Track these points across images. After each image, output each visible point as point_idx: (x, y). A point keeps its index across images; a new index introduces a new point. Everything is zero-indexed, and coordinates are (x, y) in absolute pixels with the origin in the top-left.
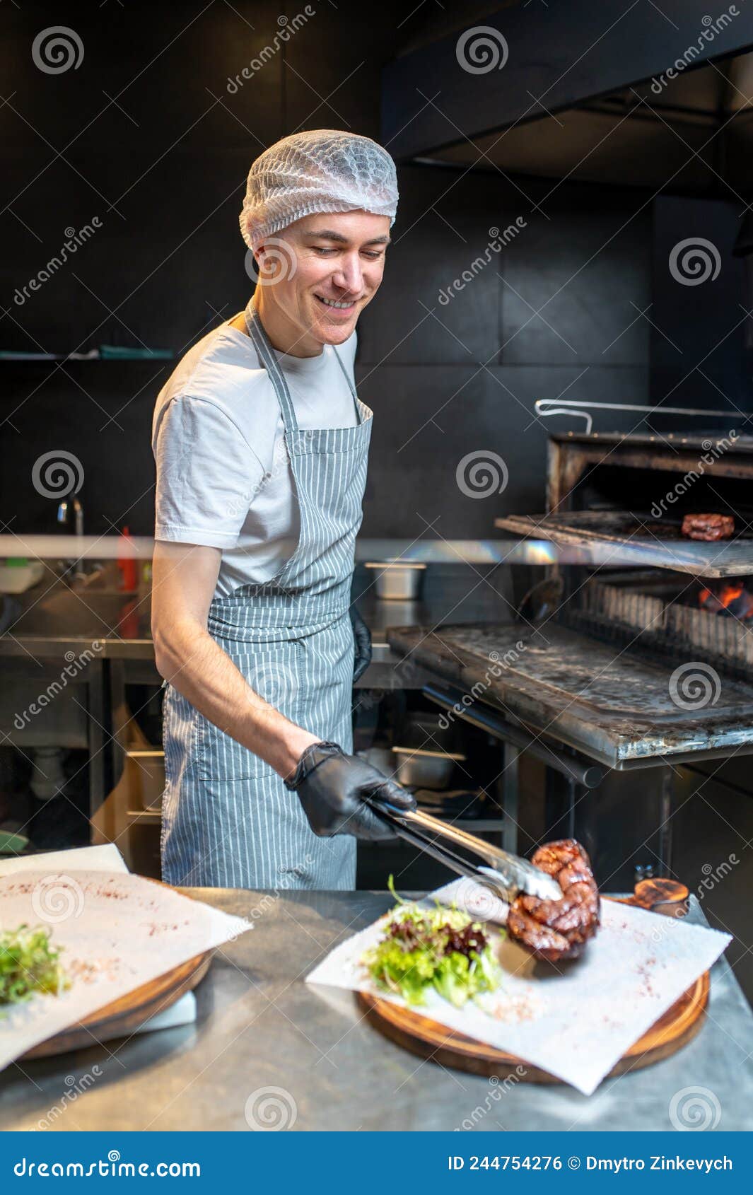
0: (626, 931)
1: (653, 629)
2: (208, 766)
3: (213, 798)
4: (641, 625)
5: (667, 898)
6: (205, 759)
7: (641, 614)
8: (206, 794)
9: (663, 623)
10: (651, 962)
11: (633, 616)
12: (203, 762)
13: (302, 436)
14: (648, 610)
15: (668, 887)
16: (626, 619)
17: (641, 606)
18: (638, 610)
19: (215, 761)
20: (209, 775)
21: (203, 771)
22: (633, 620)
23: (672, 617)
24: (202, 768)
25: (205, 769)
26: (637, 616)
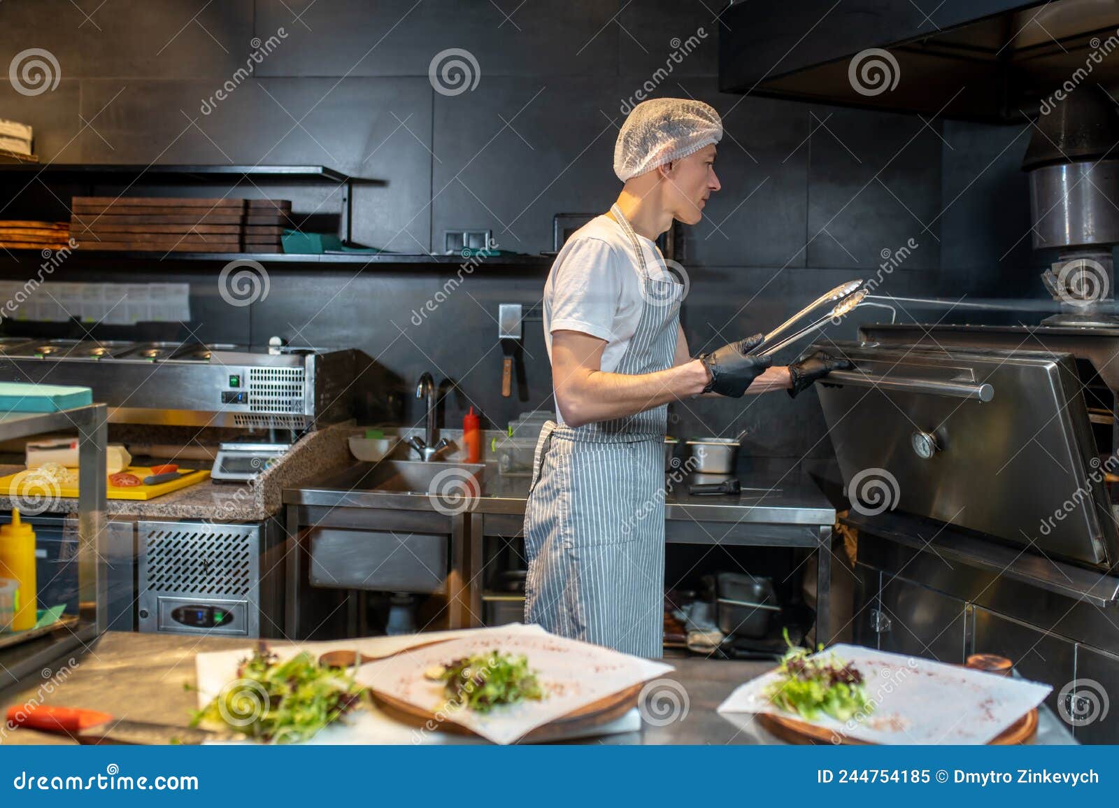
0: (966, 684)
2: (571, 536)
3: (575, 562)
5: (994, 666)
6: (568, 532)
8: (569, 558)
10: (990, 701)
12: (567, 534)
15: (994, 660)
19: (576, 532)
20: (571, 543)
21: (567, 542)
24: (566, 539)
25: (568, 540)
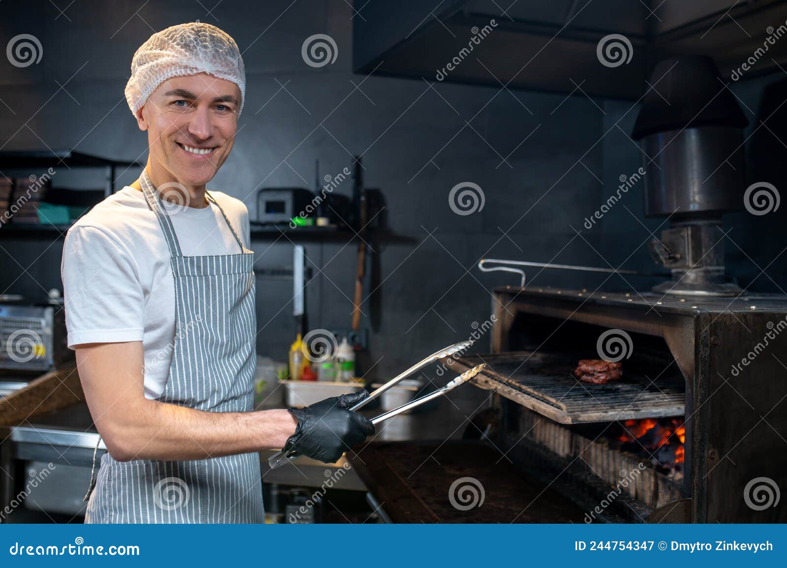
1: (565, 456)
4: (557, 451)
7: (557, 441)
9: (571, 452)
11: (552, 443)
13: (186, 261)
14: (562, 438)
16: (547, 444)
17: (557, 435)
18: (555, 438)
22: (551, 445)
23: (577, 447)
26: (554, 443)
